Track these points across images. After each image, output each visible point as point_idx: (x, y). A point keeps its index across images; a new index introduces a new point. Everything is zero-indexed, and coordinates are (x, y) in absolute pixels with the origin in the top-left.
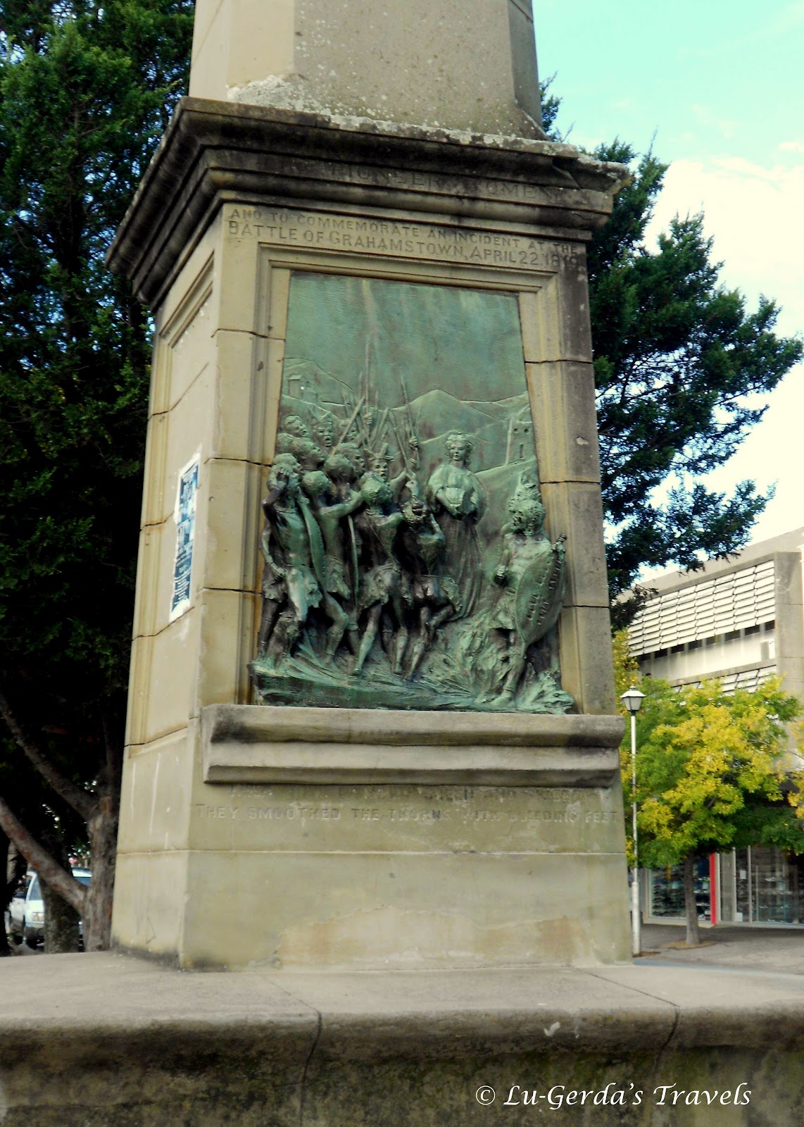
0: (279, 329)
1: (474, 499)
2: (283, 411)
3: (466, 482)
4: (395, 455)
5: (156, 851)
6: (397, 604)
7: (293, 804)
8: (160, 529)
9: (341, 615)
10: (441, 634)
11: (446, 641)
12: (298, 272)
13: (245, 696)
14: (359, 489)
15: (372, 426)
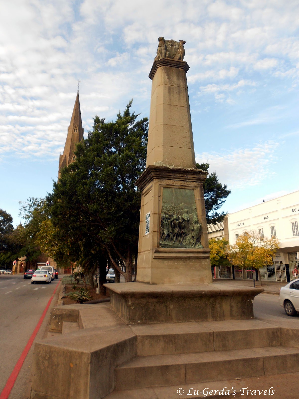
0: (162, 196)
1: (189, 218)
2: (162, 207)
3: (188, 216)
4: (178, 213)
5: (145, 268)
6: (179, 233)
7: (165, 261)
8: (143, 222)
9: (171, 235)
10: (185, 237)
11: (185, 238)
12: (164, 188)
13: (158, 246)
14: (173, 217)
15: (174, 208)
